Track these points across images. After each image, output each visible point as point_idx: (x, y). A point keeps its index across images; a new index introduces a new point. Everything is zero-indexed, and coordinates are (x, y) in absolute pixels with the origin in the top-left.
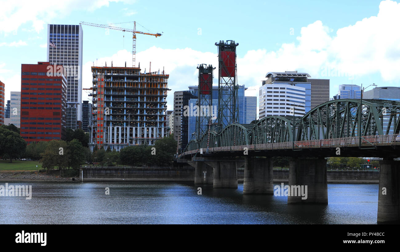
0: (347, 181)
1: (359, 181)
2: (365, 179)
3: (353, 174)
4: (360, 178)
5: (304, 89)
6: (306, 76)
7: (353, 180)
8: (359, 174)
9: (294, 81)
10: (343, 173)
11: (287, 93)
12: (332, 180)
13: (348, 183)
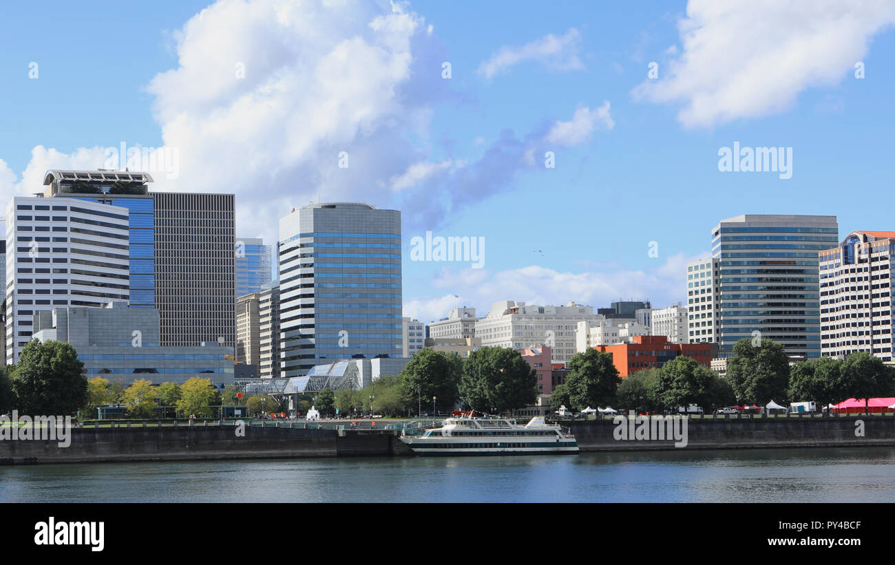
0: (159, 455)
1: (193, 453)
2: (213, 446)
3: (175, 435)
4: (195, 445)
5: (124, 211)
6: (144, 179)
7: (177, 451)
8: (193, 435)
9: (112, 192)
10: (146, 434)
11: (73, 219)
12: (114, 452)
13: (161, 461)
